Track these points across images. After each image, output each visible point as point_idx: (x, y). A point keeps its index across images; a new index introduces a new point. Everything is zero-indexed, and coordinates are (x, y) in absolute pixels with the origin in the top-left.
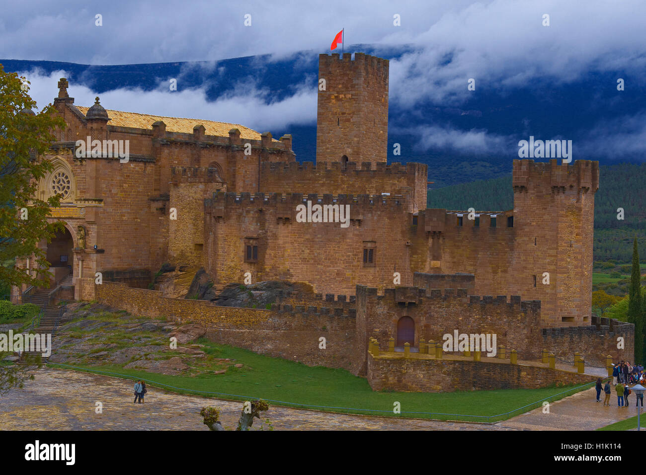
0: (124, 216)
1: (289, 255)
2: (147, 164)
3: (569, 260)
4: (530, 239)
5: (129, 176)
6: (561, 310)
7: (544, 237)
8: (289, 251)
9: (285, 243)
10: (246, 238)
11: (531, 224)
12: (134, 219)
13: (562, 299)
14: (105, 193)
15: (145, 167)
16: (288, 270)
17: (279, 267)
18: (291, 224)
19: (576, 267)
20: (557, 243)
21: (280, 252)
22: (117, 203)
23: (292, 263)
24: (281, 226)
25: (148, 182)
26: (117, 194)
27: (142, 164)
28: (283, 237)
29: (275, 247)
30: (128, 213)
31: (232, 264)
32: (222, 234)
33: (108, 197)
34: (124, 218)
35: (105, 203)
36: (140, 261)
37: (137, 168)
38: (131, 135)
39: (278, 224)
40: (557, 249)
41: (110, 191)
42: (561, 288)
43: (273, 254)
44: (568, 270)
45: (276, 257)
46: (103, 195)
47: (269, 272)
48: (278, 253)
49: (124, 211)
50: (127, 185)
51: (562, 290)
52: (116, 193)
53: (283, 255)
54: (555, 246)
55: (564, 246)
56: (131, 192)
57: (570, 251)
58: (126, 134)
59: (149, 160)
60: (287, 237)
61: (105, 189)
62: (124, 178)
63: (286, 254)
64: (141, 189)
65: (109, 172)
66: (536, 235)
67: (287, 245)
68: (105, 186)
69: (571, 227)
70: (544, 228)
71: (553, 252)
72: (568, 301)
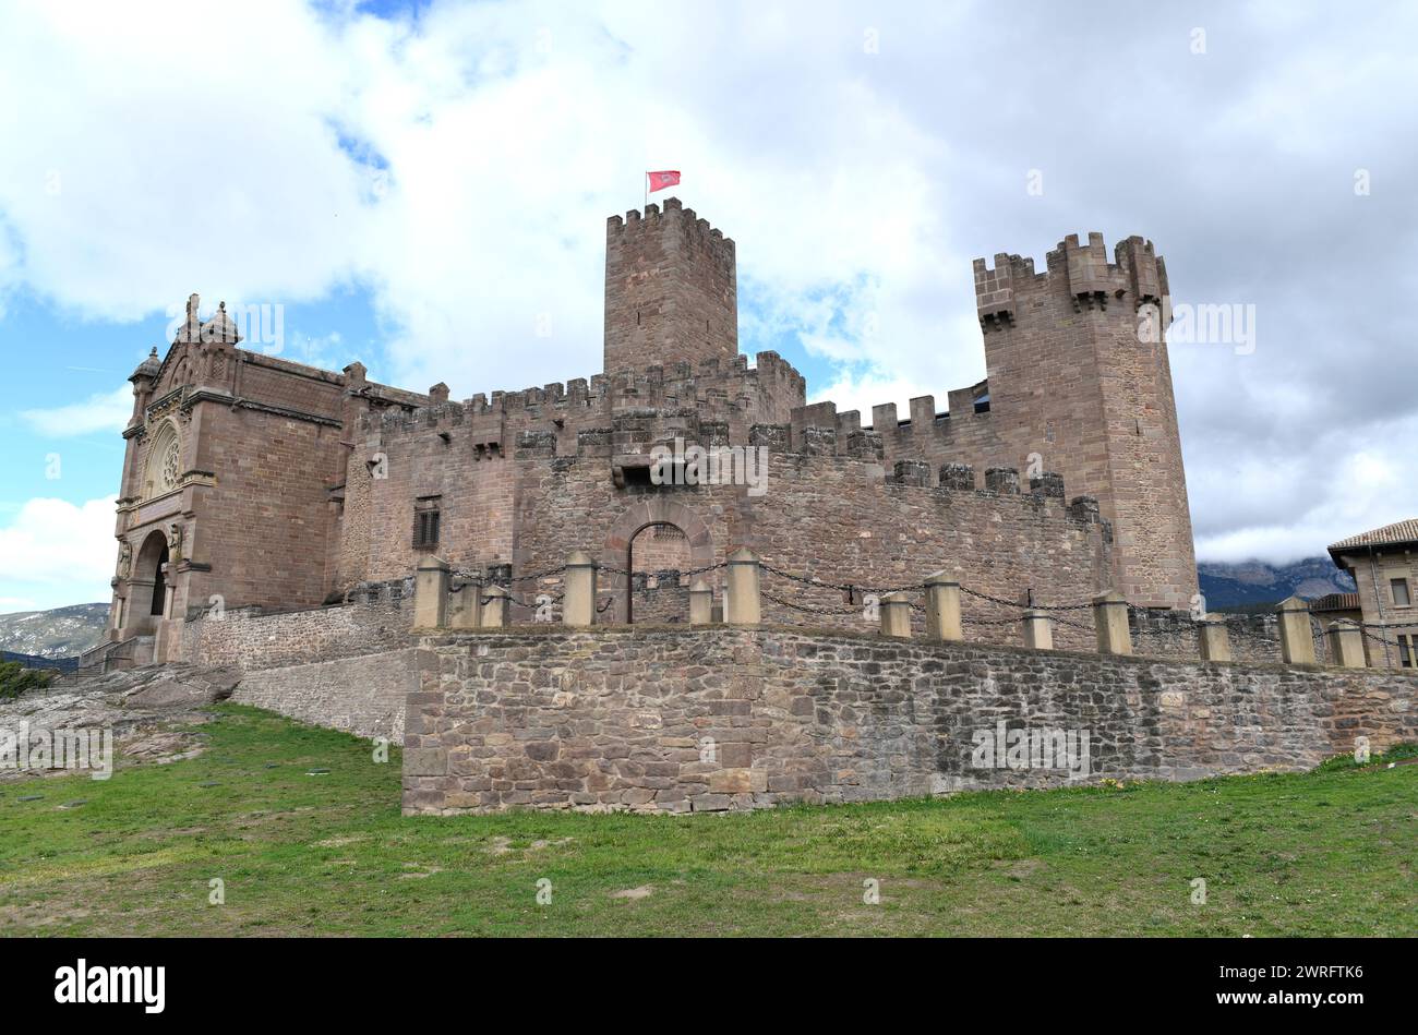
0: (266, 510)
1: (498, 524)
2: (325, 429)
3: (1137, 465)
4: (1034, 428)
5: (281, 442)
6: (1137, 590)
7: (1069, 417)
8: (498, 514)
9: (490, 499)
10: (419, 499)
11: (1032, 393)
12: (290, 518)
13: (1135, 561)
14: (222, 464)
15: (320, 432)
16: (497, 557)
17: (478, 552)
18: (503, 457)
19: (1158, 483)
20: (1105, 424)
21: (480, 518)
22: (250, 484)
23: (503, 541)
24: (484, 464)
25: (325, 459)
26: (251, 469)
27: (312, 427)
28: (487, 486)
29: (470, 510)
30: (275, 506)
31: (393, 557)
32: (377, 498)
33: (231, 472)
34: (265, 514)
35: (218, 481)
36: (299, 594)
37: (301, 432)
38: (294, 376)
39: (478, 460)
40: (1106, 439)
41: (235, 461)
42: (1130, 534)
43: (467, 526)
44: (1140, 490)
45: (473, 531)
46: (215, 465)
47: (459, 565)
48: (478, 521)
49: (264, 501)
50: (276, 458)
51: (1132, 539)
52: (249, 465)
53: (487, 524)
54: (1100, 432)
55: (1123, 433)
56: (285, 470)
57: (1137, 443)
58: (282, 373)
59: (327, 422)
60: (495, 484)
61: (222, 457)
62: (270, 444)
63: (493, 523)
64: (308, 468)
65: (234, 428)
66: (1047, 416)
67: (494, 503)
68: (220, 450)
69: (1132, 387)
70: (1065, 397)
71: (1096, 448)
72: (1150, 566)
